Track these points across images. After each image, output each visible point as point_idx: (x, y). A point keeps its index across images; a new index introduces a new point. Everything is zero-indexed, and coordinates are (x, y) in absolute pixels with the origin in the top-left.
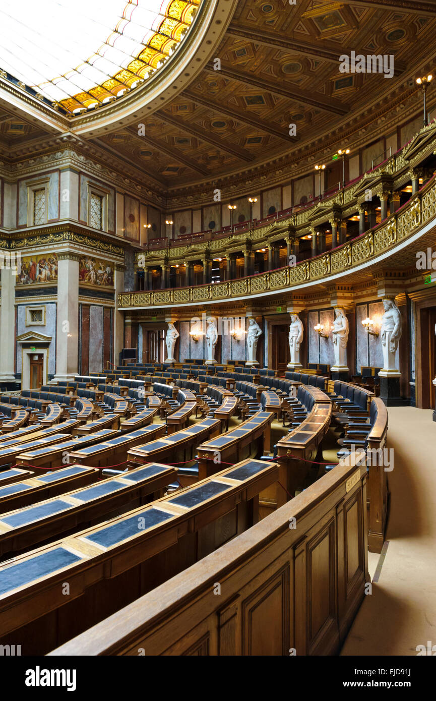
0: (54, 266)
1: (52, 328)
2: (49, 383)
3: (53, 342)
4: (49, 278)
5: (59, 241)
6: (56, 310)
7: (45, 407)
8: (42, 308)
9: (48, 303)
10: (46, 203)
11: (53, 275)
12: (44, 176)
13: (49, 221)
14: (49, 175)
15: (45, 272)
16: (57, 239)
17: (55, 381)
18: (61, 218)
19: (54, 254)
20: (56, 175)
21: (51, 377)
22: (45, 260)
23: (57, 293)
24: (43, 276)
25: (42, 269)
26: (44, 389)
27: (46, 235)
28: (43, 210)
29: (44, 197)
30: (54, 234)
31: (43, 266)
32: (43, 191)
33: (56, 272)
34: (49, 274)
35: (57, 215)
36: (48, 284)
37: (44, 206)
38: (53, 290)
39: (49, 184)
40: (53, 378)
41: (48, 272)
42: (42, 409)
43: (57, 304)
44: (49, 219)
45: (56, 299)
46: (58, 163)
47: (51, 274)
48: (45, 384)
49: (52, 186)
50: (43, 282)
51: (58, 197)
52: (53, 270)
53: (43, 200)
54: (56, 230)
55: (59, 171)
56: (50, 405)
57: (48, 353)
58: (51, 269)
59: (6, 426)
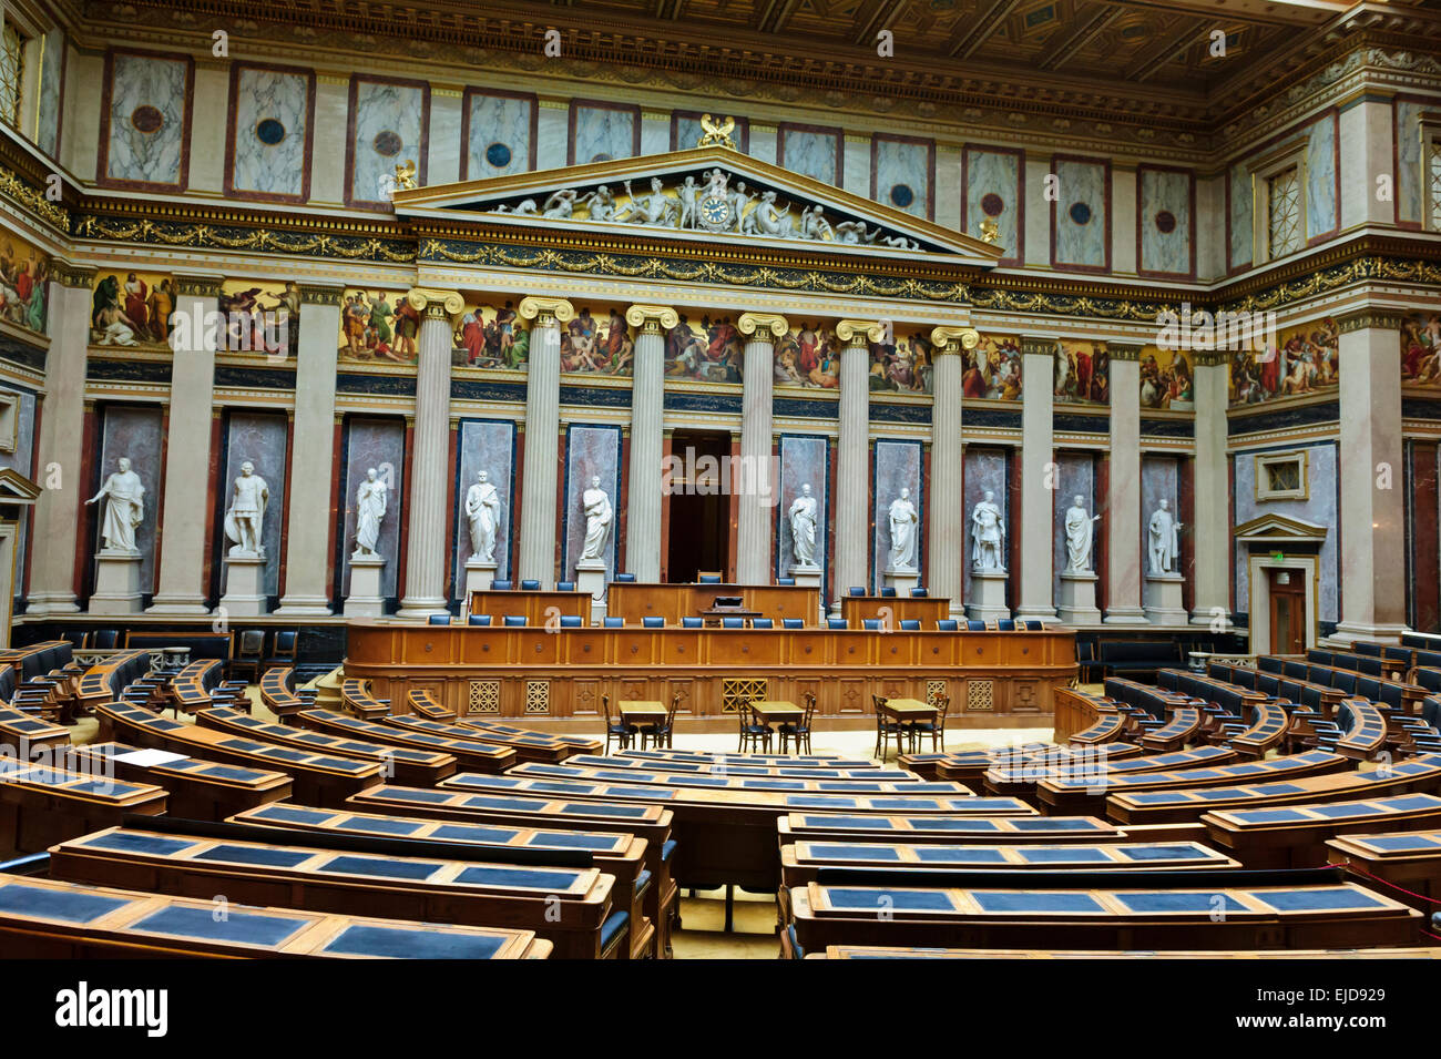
0: (1327, 351)
1: (1326, 506)
2: (1323, 642)
3: (1330, 539)
4: (1313, 382)
5: (1341, 284)
6: (1338, 460)
7: (1329, 706)
8: (1300, 458)
9: (1313, 444)
10: (1300, 201)
11: (1327, 374)
12: (1294, 136)
13: (1310, 241)
14: (1307, 130)
15: (1304, 369)
16: (1336, 281)
17: (1342, 639)
18: (1345, 226)
19: (1327, 320)
20: (1326, 125)
21: (1327, 629)
22: (1301, 339)
23: (1338, 417)
24: (1298, 379)
25: (1294, 362)
26: (1313, 657)
27: (1304, 278)
28: (1292, 220)
29: (1295, 185)
30: (1324, 271)
31: (1298, 354)
32: (1292, 174)
33: (1335, 364)
34: (1315, 371)
35: (1333, 221)
36: (1313, 397)
37: (1295, 209)
38: (1328, 411)
39: (1308, 150)
40: (1335, 631)
41: (1311, 367)
42: (1322, 708)
43: (1338, 444)
44: (1309, 237)
45: (1338, 431)
46: (1331, 92)
47: (1321, 370)
48: (1310, 645)
49: (1318, 156)
50: (1297, 393)
51: (1332, 177)
52: (1326, 360)
53: (1292, 196)
54: (1332, 261)
55: (1336, 111)
56: (1349, 704)
57: (1316, 568)
58: (1318, 360)
59: (1241, 738)
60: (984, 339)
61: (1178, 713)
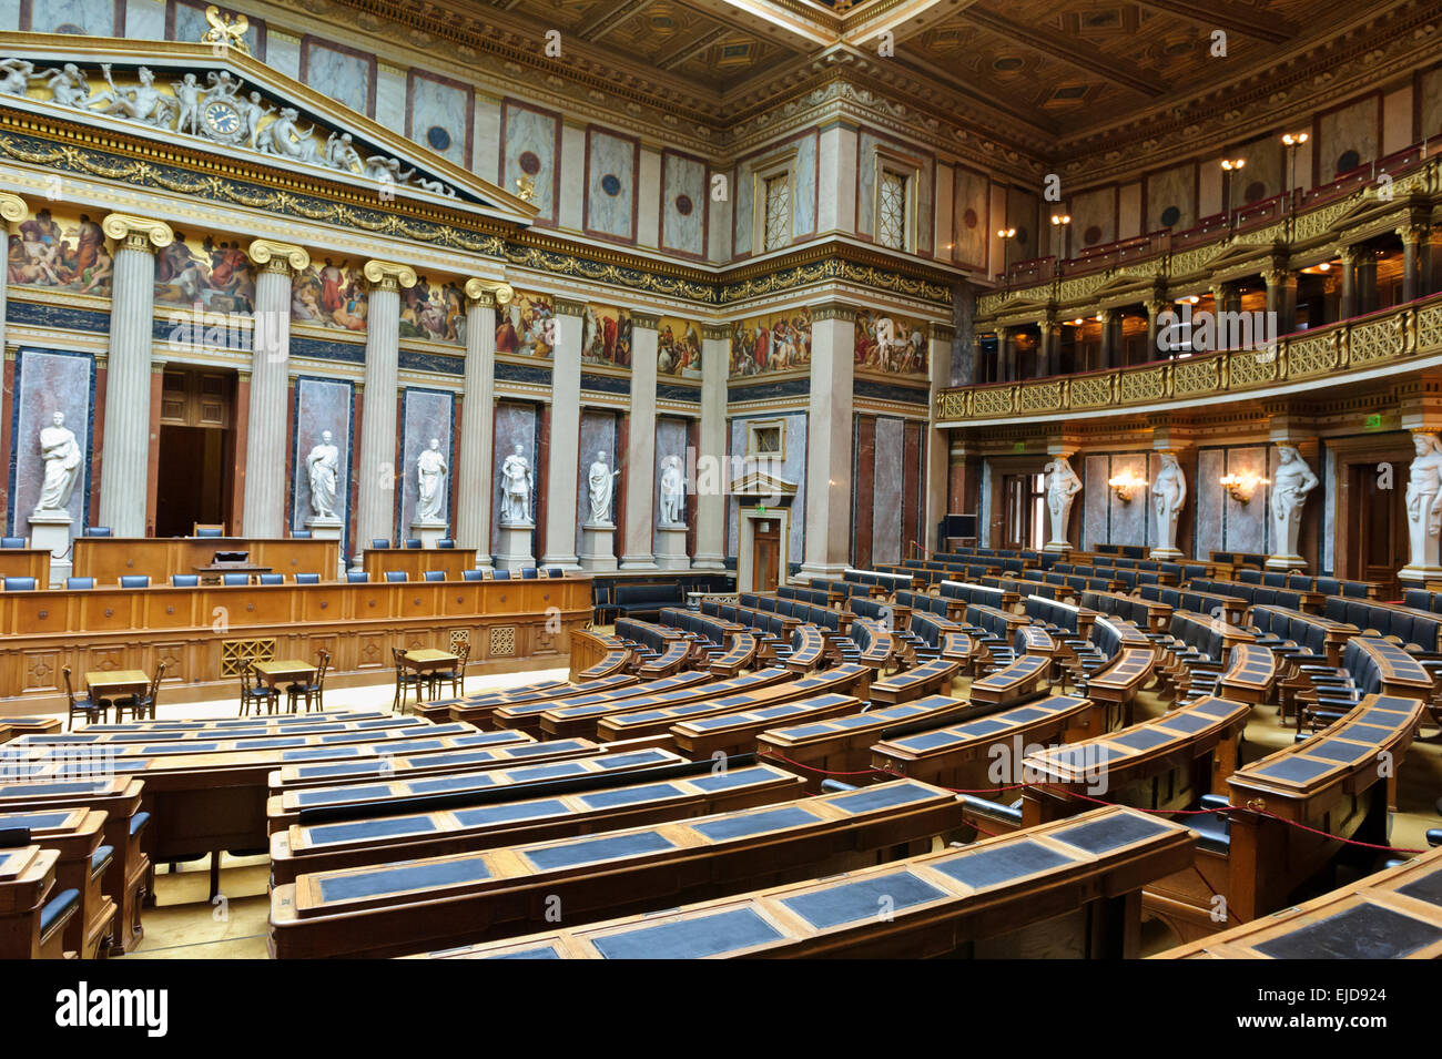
0: (803, 335)
1: (798, 466)
2: (791, 580)
3: (799, 495)
4: (793, 361)
5: (815, 280)
6: (807, 428)
7: (788, 632)
8: (780, 425)
9: (789, 413)
10: (789, 203)
11: (802, 354)
12: (787, 147)
13: (796, 240)
14: (797, 143)
15: (787, 348)
16: (812, 277)
17: (804, 577)
18: (821, 231)
19: (804, 309)
20: (810, 140)
21: (794, 569)
22: (785, 323)
23: (808, 392)
24: (781, 357)
25: (779, 342)
26: (783, 593)
27: (789, 271)
28: (783, 219)
29: (785, 190)
30: (804, 267)
31: (782, 336)
32: (785, 178)
33: (808, 346)
34: (794, 352)
35: (812, 226)
36: (792, 374)
37: (785, 210)
38: (801, 387)
39: (797, 160)
40: (800, 571)
41: (791, 348)
42: (783, 634)
43: (808, 414)
44: (795, 236)
45: (808, 404)
46: (815, 114)
47: (799, 351)
48: (782, 583)
49: (803, 167)
50: (780, 369)
51: (813, 187)
52: (802, 343)
53: (784, 198)
54: (809, 259)
55: (818, 130)
56: (800, 629)
57: (788, 519)
58: (797, 342)
59: (717, 663)
60: (518, 296)
61: (673, 645)
